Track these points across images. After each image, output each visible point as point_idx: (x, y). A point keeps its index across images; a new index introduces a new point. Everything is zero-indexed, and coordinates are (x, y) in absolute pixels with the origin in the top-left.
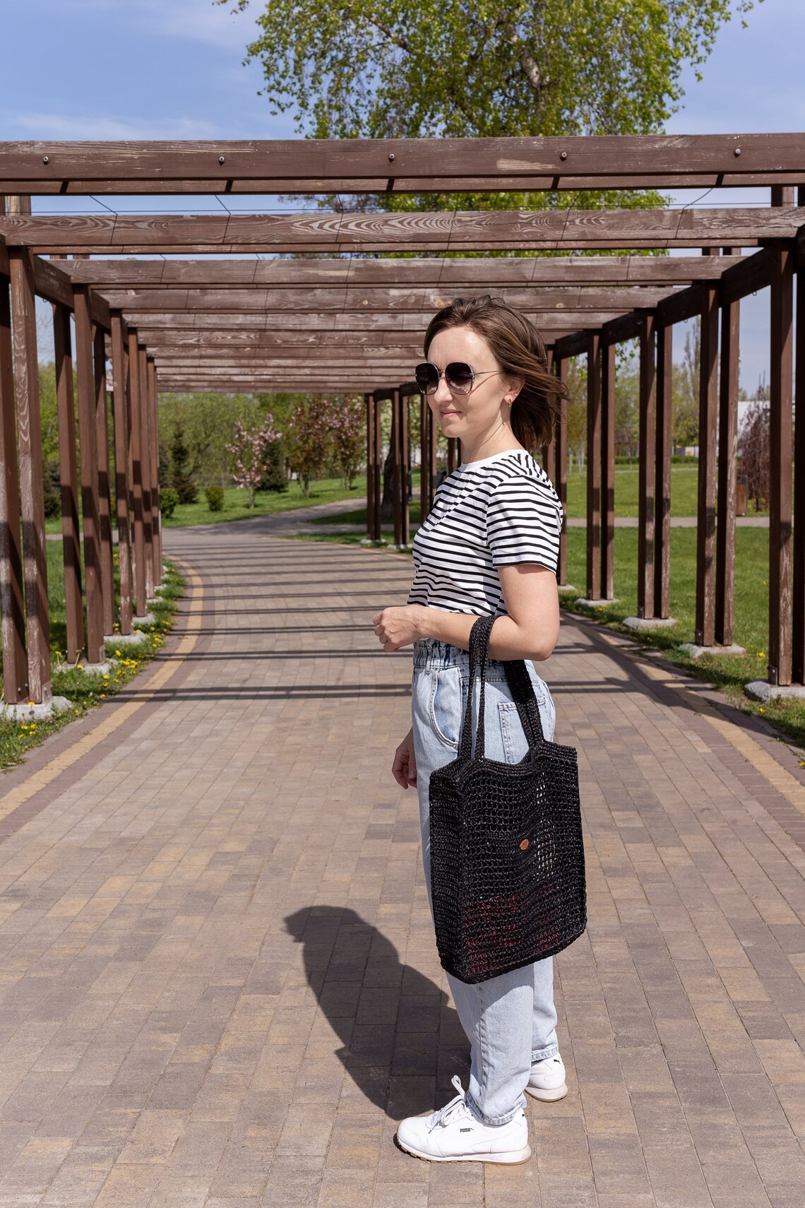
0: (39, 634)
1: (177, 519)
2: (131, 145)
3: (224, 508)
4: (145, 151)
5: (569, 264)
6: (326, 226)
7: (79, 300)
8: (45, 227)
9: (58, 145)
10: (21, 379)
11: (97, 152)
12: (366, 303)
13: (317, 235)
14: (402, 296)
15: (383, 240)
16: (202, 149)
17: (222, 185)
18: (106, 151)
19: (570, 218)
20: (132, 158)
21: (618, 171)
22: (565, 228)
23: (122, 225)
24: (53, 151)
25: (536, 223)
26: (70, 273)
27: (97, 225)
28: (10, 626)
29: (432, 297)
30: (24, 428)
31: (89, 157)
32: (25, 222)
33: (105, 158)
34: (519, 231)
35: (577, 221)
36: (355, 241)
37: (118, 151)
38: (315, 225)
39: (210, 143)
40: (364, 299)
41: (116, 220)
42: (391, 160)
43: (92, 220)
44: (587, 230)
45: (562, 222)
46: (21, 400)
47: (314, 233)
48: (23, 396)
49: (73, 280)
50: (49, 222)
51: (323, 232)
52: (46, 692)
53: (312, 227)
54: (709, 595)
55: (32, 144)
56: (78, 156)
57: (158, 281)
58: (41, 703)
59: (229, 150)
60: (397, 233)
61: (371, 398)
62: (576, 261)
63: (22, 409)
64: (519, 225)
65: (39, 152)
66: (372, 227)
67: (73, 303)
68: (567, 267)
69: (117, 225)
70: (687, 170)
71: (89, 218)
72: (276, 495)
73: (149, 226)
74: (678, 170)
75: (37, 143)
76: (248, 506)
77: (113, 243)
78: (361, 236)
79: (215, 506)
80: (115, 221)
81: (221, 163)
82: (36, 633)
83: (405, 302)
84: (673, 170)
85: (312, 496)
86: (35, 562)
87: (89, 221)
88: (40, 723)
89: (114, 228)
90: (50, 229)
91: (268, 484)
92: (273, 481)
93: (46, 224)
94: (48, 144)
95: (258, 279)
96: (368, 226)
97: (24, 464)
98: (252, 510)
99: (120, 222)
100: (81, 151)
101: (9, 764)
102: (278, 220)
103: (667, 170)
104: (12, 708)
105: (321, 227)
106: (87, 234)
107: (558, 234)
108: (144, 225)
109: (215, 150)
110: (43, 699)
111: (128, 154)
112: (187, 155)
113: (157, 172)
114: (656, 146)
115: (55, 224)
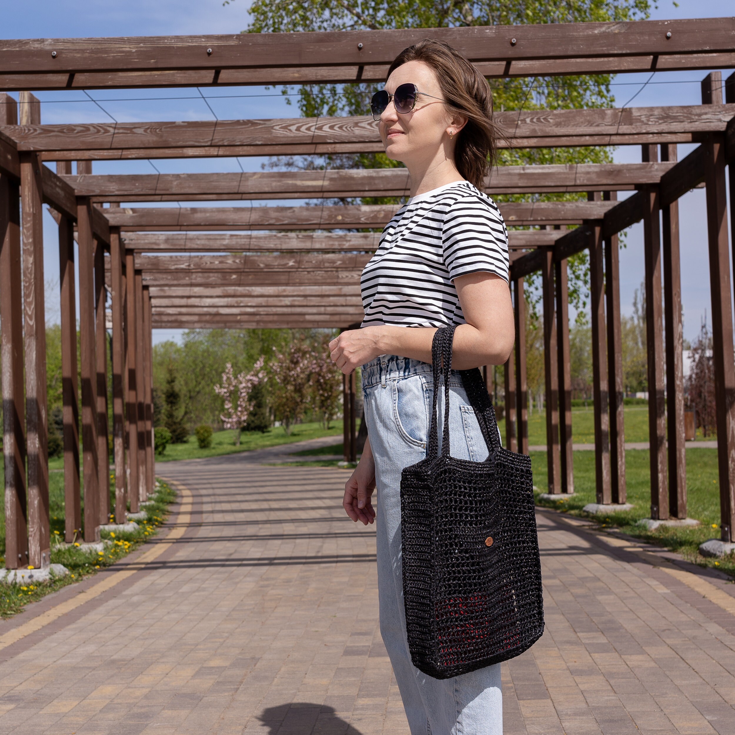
0: (39, 503)
1: (169, 456)
2: (129, 41)
3: (212, 445)
4: (142, 45)
5: (522, 172)
6: (303, 129)
7: (82, 211)
8: (52, 134)
9: (65, 41)
11: (99, 47)
12: (340, 218)
13: (295, 137)
14: (372, 212)
15: (354, 140)
16: (192, 42)
17: (209, 76)
18: (106, 46)
19: (522, 118)
20: (130, 52)
21: (562, 54)
22: (517, 126)
23: (121, 131)
24: (60, 46)
26: (74, 186)
27: (99, 131)
28: (12, 495)
30: (30, 313)
31: (92, 52)
32: (35, 130)
33: (106, 51)
35: (528, 120)
36: (329, 141)
37: (117, 46)
38: (293, 128)
39: (200, 37)
40: (338, 215)
41: (116, 126)
42: (360, 49)
43: (94, 127)
44: (537, 128)
45: (515, 121)
46: (28, 288)
47: (292, 135)
48: (30, 284)
49: (77, 193)
50: (56, 129)
51: (301, 134)
52: (44, 558)
53: (290, 130)
54: (662, 471)
55: (42, 41)
56: (83, 51)
57: (153, 192)
58: (39, 568)
59: (216, 43)
60: (366, 133)
62: (528, 168)
63: (28, 296)
65: (48, 48)
66: (344, 128)
67: (76, 213)
68: (520, 174)
69: (116, 131)
71: (92, 125)
72: (260, 434)
73: (145, 131)
75: (47, 40)
76: (234, 444)
77: (113, 146)
78: (335, 137)
79: (204, 443)
80: (115, 128)
81: (209, 54)
82: (36, 502)
83: (375, 217)
85: (294, 435)
86: (37, 435)
87: (92, 128)
88: (39, 584)
89: (114, 134)
90: (56, 136)
91: (253, 425)
92: (257, 422)
93: (54, 131)
94: (57, 41)
95: (242, 190)
96: (341, 128)
97: (29, 345)
98: (238, 447)
99: (119, 129)
100: (86, 46)
101: (9, 612)
102: (260, 124)
104: (13, 573)
105: (298, 129)
106: (89, 139)
107: (511, 132)
108: (141, 131)
109: (203, 43)
110: (42, 564)
111: (127, 48)
112: (178, 48)
113: (152, 63)
114: (596, 32)
115: (61, 131)
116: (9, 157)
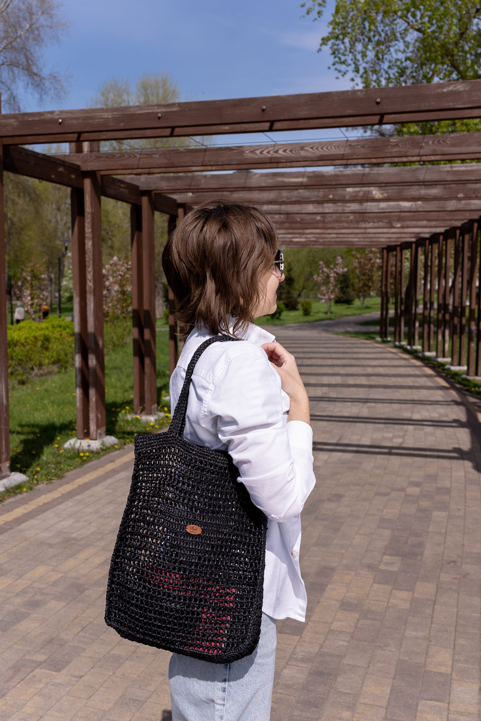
1: (283, 320)
2: (108, 110)
3: (312, 314)
4: (115, 113)
5: (450, 169)
6: (265, 152)
7: (145, 201)
8: (102, 159)
9: (67, 112)
10: (88, 249)
11: (88, 115)
12: (331, 196)
13: (259, 158)
14: (354, 192)
15: (300, 159)
16: (148, 110)
17: (167, 132)
18: (93, 114)
19: (425, 140)
20: (108, 118)
21: (416, 109)
22: (421, 147)
23: (144, 156)
24: (64, 116)
25: (402, 145)
27: (130, 157)
28: (80, 393)
29: (374, 192)
30: (90, 278)
31: (85, 119)
32: (91, 157)
33: (92, 118)
34: (390, 150)
35: (430, 143)
36: (282, 161)
37: (100, 114)
38: (258, 152)
40: (330, 194)
42: (263, 110)
43: (128, 154)
44: (437, 148)
45: (419, 143)
46: (88, 261)
47: (257, 157)
48: (90, 259)
49: (141, 188)
50: (104, 156)
51: (263, 156)
52: (99, 433)
53: (256, 154)
55: (52, 112)
56: (78, 119)
57: (188, 187)
58: (96, 439)
59: (164, 110)
60: (309, 155)
61: (385, 251)
62: (455, 167)
63: (89, 267)
64: (390, 147)
65: (56, 117)
66: (293, 152)
67: (141, 201)
69: (141, 156)
70: (467, 106)
71: (126, 153)
72: (347, 306)
73: (160, 156)
74: (460, 106)
75: (56, 111)
76: (326, 313)
77: (140, 167)
78: (286, 158)
79: (307, 312)
80: (140, 154)
81: (159, 118)
82: (94, 399)
83: (356, 196)
84: (457, 107)
85: (367, 308)
86: (95, 356)
87: (126, 155)
88: (92, 452)
89: (140, 158)
91: (342, 300)
92: (345, 298)
94: (62, 112)
96: (291, 151)
97: (89, 299)
98: (329, 315)
100: (80, 115)
102: (235, 150)
103: (452, 107)
104: (79, 441)
105: (261, 153)
106: (125, 162)
107: (416, 151)
108: (157, 156)
109: (156, 110)
110: (98, 438)
111: (106, 115)
112: (139, 114)
113: (122, 125)
114: (445, 90)
115: (107, 157)
116: (73, 176)
